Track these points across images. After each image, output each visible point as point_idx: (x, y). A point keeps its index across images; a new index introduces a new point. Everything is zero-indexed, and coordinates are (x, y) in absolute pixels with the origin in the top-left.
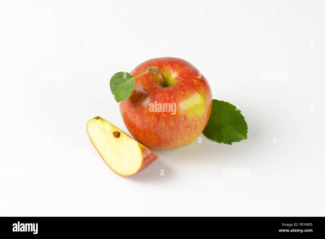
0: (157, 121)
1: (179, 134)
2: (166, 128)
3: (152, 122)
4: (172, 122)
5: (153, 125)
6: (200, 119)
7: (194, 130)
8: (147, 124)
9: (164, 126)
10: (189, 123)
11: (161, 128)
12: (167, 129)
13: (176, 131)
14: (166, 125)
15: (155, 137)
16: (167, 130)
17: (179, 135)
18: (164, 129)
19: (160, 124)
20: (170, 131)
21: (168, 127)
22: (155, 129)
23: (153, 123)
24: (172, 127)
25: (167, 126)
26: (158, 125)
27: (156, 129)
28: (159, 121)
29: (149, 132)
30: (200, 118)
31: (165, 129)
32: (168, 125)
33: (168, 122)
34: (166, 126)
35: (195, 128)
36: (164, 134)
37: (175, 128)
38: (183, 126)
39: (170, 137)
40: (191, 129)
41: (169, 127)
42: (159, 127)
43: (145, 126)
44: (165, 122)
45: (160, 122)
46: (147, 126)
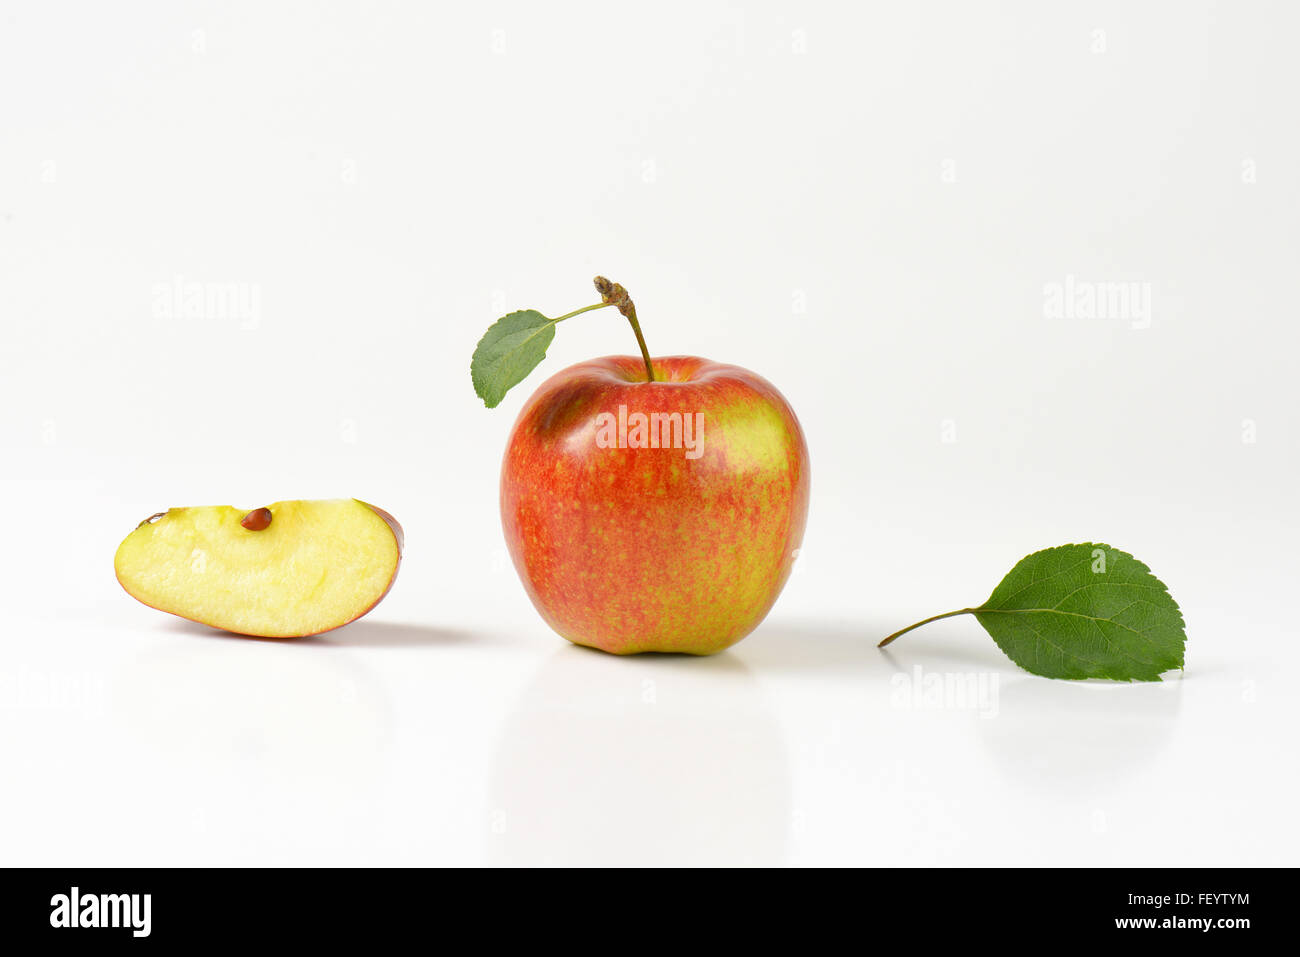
0: (627, 463)
1: (700, 519)
2: (657, 488)
3: (610, 466)
4: (677, 464)
5: (611, 478)
6: (770, 486)
7: (749, 525)
8: (592, 478)
9: (650, 479)
10: (732, 484)
11: (640, 488)
12: (661, 492)
13: (690, 506)
14: (656, 479)
15: (619, 530)
16: (660, 501)
17: (700, 527)
18: (650, 493)
19: (637, 475)
20: (669, 503)
21: (662, 487)
22: (618, 494)
23: (614, 470)
24: (676, 485)
25: (661, 483)
26: (630, 479)
27: (623, 495)
28: (633, 463)
29: (600, 511)
30: (770, 482)
31: (654, 493)
32: (662, 476)
33: (662, 465)
34: (658, 480)
35: (752, 519)
36: (649, 514)
37: (688, 491)
38: (715, 493)
39: (669, 533)
40: (740, 516)
41: (668, 487)
42: (633, 487)
43: (586, 487)
44: (654, 466)
45: (636, 465)
46: (592, 487)
